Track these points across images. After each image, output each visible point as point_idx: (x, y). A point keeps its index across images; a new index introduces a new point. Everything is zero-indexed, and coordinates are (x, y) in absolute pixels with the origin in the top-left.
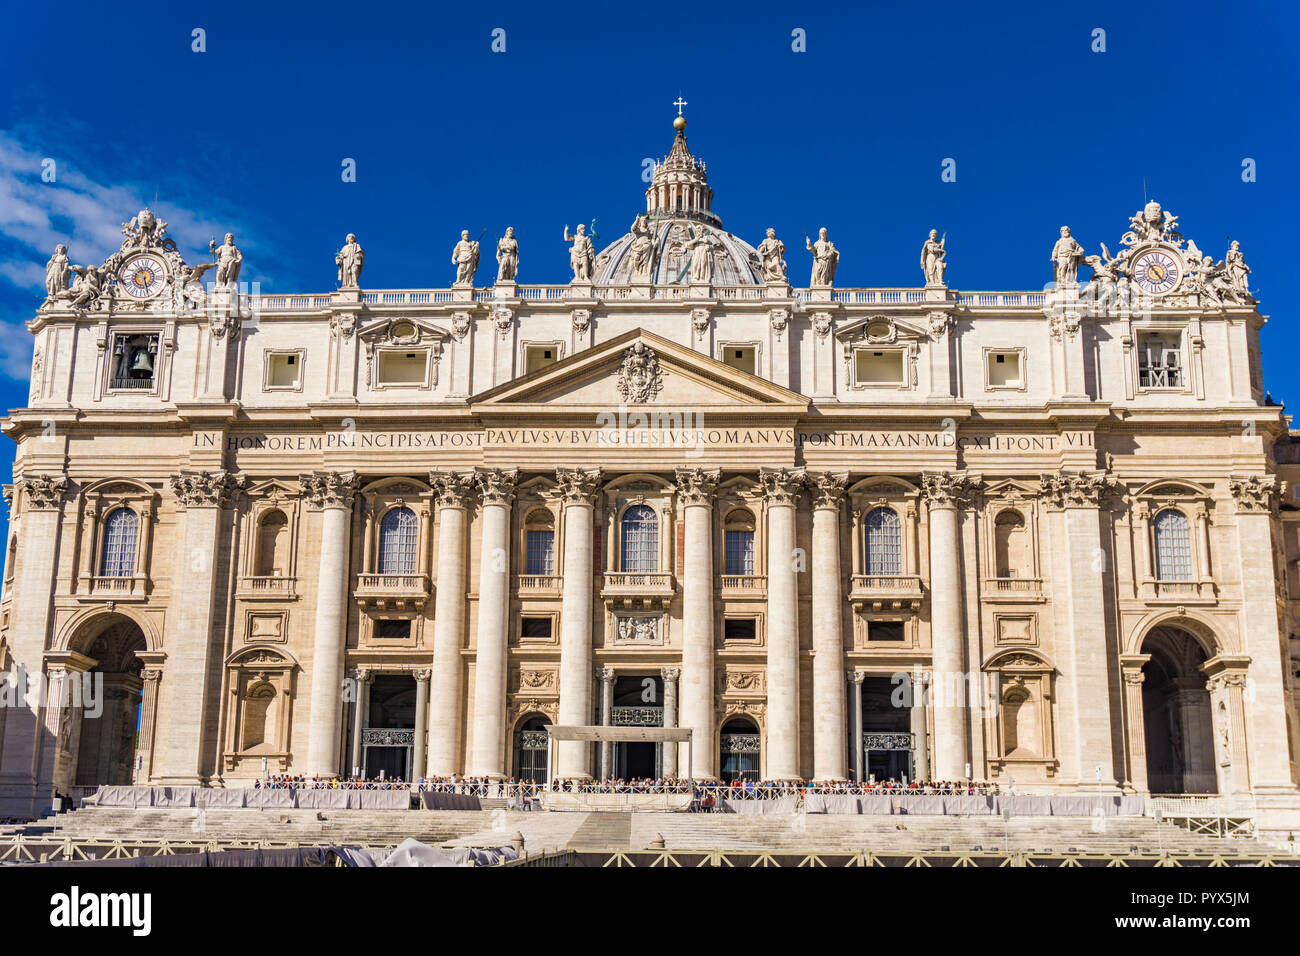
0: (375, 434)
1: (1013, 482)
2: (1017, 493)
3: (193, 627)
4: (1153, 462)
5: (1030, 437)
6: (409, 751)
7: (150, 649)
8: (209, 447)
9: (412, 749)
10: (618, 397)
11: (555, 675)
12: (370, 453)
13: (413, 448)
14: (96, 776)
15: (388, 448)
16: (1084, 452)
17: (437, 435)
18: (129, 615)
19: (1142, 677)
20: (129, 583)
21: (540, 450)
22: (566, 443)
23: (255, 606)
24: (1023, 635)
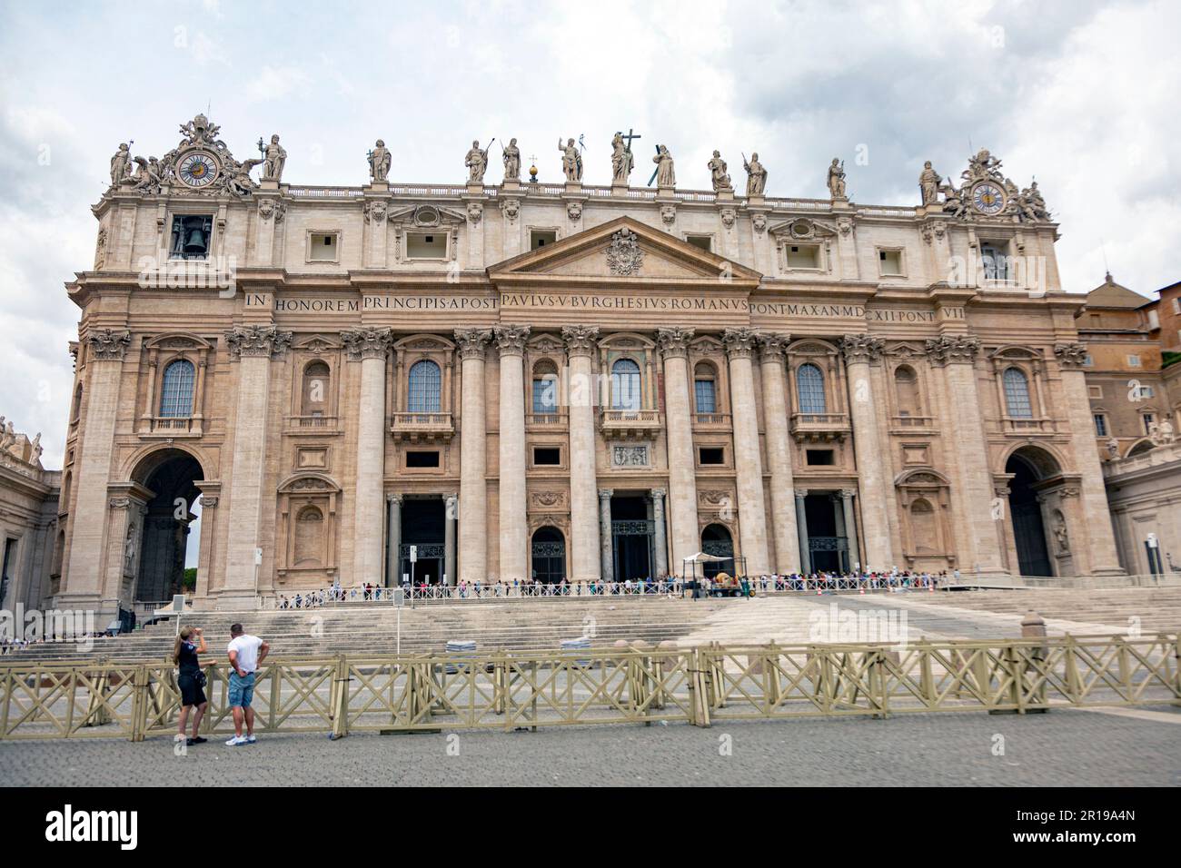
0: (406, 298)
1: (907, 345)
2: (908, 354)
3: (248, 459)
4: (1001, 332)
5: (915, 312)
6: (441, 562)
7: (207, 479)
8: (260, 306)
9: (444, 560)
10: (607, 270)
11: (565, 495)
12: (402, 313)
13: (438, 309)
14: (152, 594)
15: (417, 309)
16: (959, 322)
17: (459, 300)
18: (188, 450)
19: (1009, 491)
20: (187, 423)
21: (547, 311)
22: (568, 306)
23: (302, 441)
24: (921, 460)
